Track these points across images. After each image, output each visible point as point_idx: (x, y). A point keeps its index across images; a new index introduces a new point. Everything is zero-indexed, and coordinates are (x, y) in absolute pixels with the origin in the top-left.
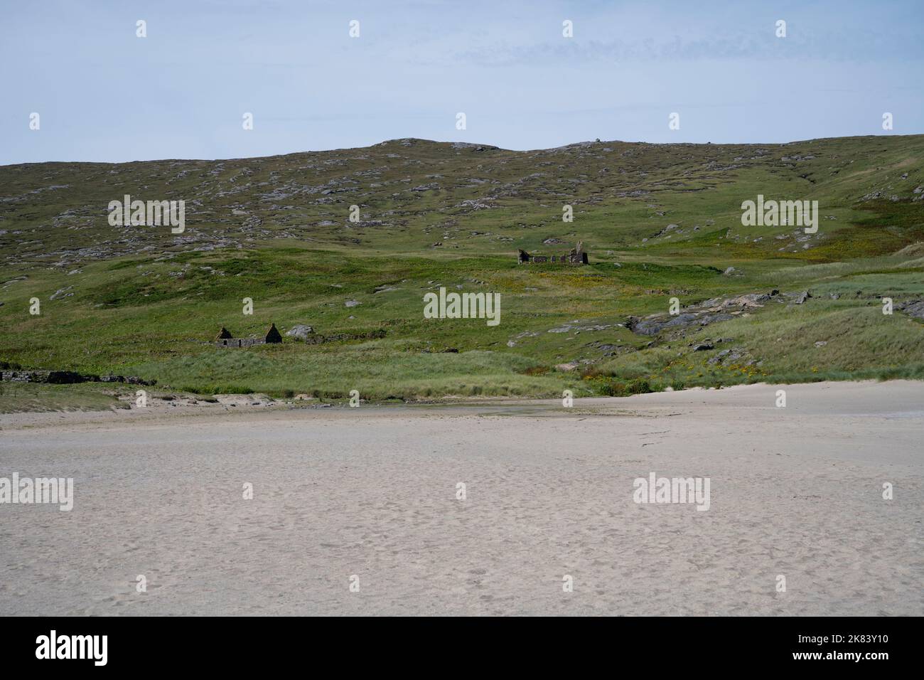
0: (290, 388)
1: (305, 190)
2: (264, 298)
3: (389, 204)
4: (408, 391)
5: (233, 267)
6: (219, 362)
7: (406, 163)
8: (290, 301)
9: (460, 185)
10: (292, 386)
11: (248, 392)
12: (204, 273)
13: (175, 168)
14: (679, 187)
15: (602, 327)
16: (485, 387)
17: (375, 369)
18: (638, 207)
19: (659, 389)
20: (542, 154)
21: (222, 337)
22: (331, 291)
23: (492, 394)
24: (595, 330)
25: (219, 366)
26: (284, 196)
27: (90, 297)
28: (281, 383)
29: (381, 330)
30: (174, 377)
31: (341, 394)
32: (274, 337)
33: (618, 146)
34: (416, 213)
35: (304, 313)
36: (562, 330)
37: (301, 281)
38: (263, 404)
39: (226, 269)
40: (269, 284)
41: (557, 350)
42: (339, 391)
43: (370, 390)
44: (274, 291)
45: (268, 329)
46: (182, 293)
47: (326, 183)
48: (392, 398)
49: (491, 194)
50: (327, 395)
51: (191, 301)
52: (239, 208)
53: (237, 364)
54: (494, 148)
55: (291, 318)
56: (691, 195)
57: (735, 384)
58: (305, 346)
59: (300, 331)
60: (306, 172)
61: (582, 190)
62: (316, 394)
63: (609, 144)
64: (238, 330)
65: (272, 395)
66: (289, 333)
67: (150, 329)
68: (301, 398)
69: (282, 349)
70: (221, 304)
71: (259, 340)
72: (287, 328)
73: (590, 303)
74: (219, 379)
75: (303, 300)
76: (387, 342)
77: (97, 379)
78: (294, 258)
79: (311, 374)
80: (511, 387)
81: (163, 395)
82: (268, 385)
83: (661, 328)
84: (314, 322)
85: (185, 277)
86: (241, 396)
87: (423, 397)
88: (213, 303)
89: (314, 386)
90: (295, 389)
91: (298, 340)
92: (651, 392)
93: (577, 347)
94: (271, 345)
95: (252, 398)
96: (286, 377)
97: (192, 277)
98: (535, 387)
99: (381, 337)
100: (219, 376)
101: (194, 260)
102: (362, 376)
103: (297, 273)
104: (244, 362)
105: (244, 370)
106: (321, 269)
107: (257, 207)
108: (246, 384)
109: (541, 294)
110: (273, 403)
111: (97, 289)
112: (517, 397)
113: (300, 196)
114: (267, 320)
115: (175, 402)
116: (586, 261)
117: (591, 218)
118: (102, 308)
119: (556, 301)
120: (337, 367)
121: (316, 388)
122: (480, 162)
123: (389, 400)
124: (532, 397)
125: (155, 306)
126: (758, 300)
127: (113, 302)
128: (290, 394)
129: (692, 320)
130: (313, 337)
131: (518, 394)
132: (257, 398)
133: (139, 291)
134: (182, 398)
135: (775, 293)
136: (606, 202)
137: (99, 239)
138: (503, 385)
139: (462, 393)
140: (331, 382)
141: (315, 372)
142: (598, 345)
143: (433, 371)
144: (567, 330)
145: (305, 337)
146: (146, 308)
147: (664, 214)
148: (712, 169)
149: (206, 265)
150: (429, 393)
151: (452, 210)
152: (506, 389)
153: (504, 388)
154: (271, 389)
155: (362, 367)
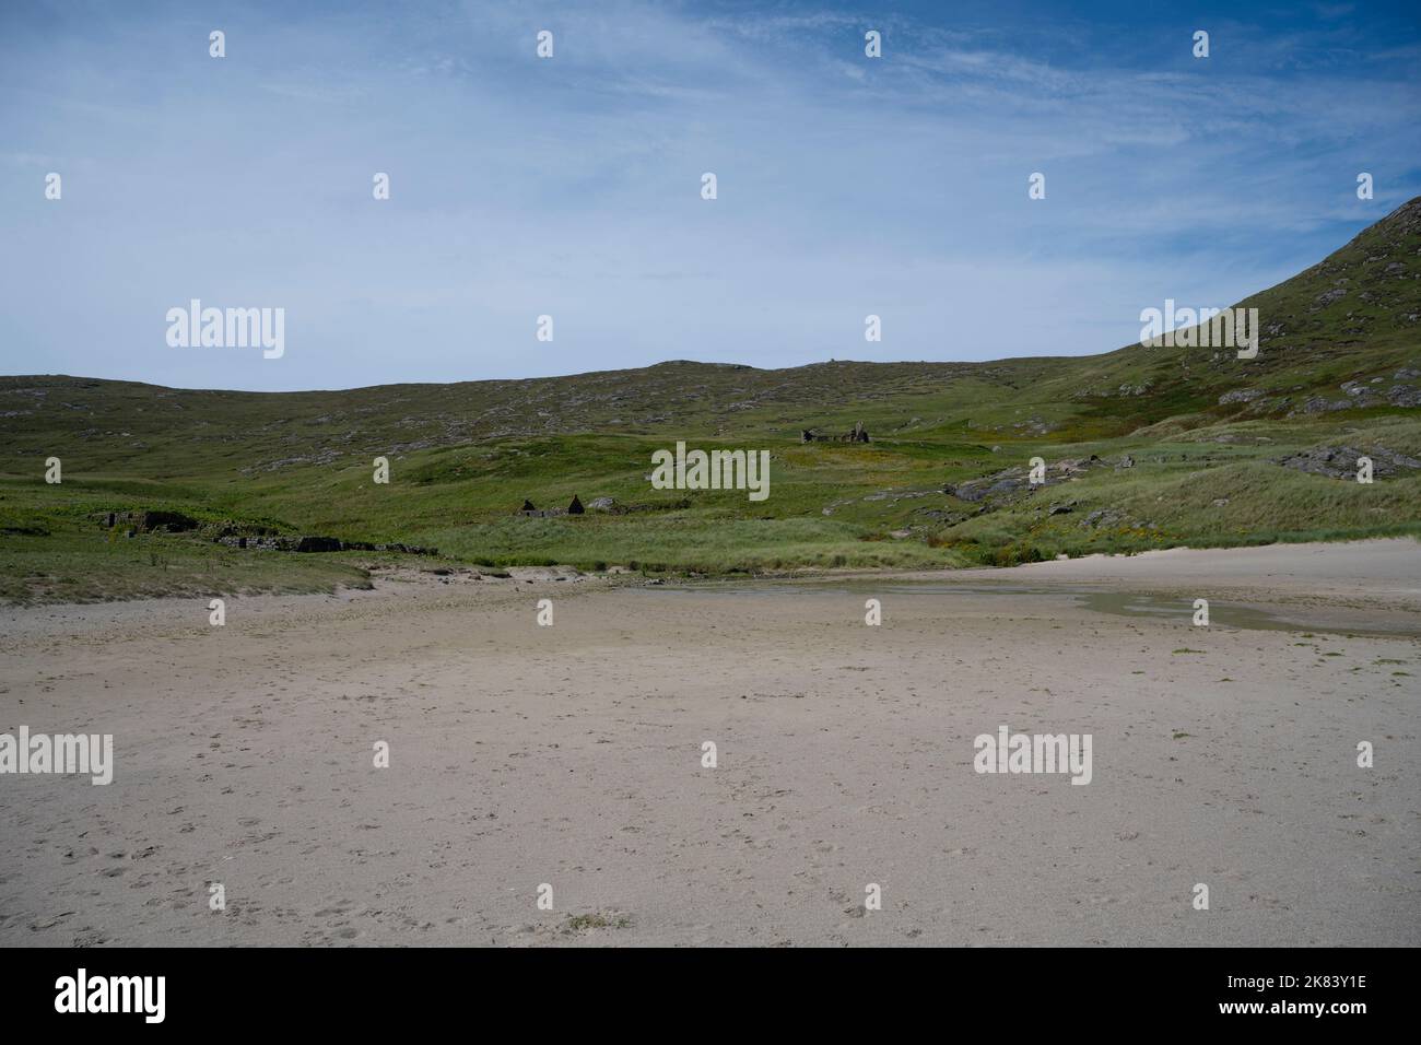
0: (602, 560)
1: (598, 397)
2: (566, 475)
3: (667, 408)
4: (751, 562)
5: (537, 450)
6: (518, 530)
7: (678, 378)
8: (590, 477)
9: (725, 392)
10: (603, 557)
11: (550, 563)
12: (511, 454)
13: (494, 385)
14: (909, 391)
15: (921, 494)
16: (848, 557)
17: (698, 537)
18: (880, 406)
19: (1051, 557)
20: (788, 371)
21: (525, 509)
22: (630, 467)
23: (859, 565)
24: (915, 497)
25: (519, 535)
26: (580, 402)
27: (407, 477)
28: (590, 554)
29: (685, 500)
30: (467, 546)
31: (664, 566)
32: (577, 508)
33: (849, 364)
34: (692, 413)
35: (604, 486)
36: (878, 498)
37: (600, 460)
38: (570, 579)
39: (530, 451)
40: (570, 463)
41: (879, 517)
42: (661, 562)
43: (701, 560)
44: (576, 468)
45: (570, 501)
46: (490, 472)
47: (614, 392)
48: (735, 571)
49: (753, 399)
50: (647, 567)
51: (497, 478)
52: (544, 411)
53: (539, 532)
54: (749, 367)
55: (593, 491)
56: (921, 397)
57: (1146, 549)
58: (607, 517)
59: (601, 503)
60: (598, 385)
61: (827, 395)
62: (633, 566)
63: (842, 363)
64: (540, 502)
65: (581, 568)
66: (591, 505)
67: (458, 504)
68: (617, 571)
69: (585, 519)
70: (526, 481)
71: (561, 512)
72: (589, 501)
73: (887, 475)
74: (519, 549)
75: (603, 475)
76: (694, 511)
77: (370, 547)
78: (592, 441)
79: (622, 542)
80: (881, 556)
81: (436, 568)
82: (573, 555)
83: (985, 494)
84: (616, 495)
85: (494, 459)
86: (542, 568)
87: (771, 570)
88: (517, 480)
89: (629, 556)
90: (607, 560)
91: (600, 511)
92: (1043, 560)
93: (900, 514)
94: (575, 515)
95: (555, 572)
96: (594, 546)
97: (500, 458)
98: (908, 556)
99: (686, 507)
100: (519, 546)
101: (502, 445)
102: (685, 545)
103: (596, 453)
104: (547, 530)
105: (546, 539)
106: (618, 450)
107: (559, 410)
108: (549, 554)
109: (836, 467)
110: (582, 577)
111: (417, 470)
112: (890, 568)
113: (593, 401)
114: (568, 493)
115: (450, 578)
116: (866, 440)
117: (843, 414)
118: (416, 486)
119: (852, 473)
120: (653, 535)
121: (632, 559)
122: (739, 377)
123: (733, 574)
124: (908, 569)
125: (466, 483)
126: (1079, 465)
127: (429, 481)
128: (601, 567)
129: (1017, 486)
130: (617, 509)
131: (891, 564)
132: (561, 571)
133: (451, 470)
134: (462, 571)
135: (1094, 458)
136: (852, 403)
137: (428, 435)
138: (871, 554)
139: (821, 564)
140: (650, 552)
141: (627, 541)
142: (925, 511)
143: (764, 539)
144: (883, 497)
145: (607, 509)
146: (456, 485)
147: (905, 411)
148: (932, 378)
149: (514, 448)
150: (778, 565)
151: (720, 411)
152: (876, 558)
153: (872, 557)
154: (578, 561)
155: (681, 535)
